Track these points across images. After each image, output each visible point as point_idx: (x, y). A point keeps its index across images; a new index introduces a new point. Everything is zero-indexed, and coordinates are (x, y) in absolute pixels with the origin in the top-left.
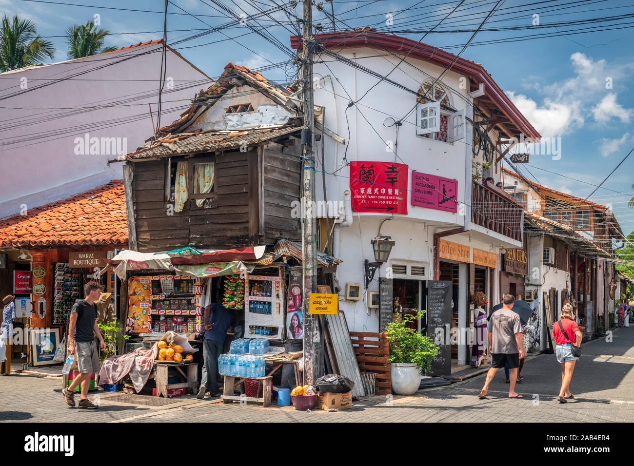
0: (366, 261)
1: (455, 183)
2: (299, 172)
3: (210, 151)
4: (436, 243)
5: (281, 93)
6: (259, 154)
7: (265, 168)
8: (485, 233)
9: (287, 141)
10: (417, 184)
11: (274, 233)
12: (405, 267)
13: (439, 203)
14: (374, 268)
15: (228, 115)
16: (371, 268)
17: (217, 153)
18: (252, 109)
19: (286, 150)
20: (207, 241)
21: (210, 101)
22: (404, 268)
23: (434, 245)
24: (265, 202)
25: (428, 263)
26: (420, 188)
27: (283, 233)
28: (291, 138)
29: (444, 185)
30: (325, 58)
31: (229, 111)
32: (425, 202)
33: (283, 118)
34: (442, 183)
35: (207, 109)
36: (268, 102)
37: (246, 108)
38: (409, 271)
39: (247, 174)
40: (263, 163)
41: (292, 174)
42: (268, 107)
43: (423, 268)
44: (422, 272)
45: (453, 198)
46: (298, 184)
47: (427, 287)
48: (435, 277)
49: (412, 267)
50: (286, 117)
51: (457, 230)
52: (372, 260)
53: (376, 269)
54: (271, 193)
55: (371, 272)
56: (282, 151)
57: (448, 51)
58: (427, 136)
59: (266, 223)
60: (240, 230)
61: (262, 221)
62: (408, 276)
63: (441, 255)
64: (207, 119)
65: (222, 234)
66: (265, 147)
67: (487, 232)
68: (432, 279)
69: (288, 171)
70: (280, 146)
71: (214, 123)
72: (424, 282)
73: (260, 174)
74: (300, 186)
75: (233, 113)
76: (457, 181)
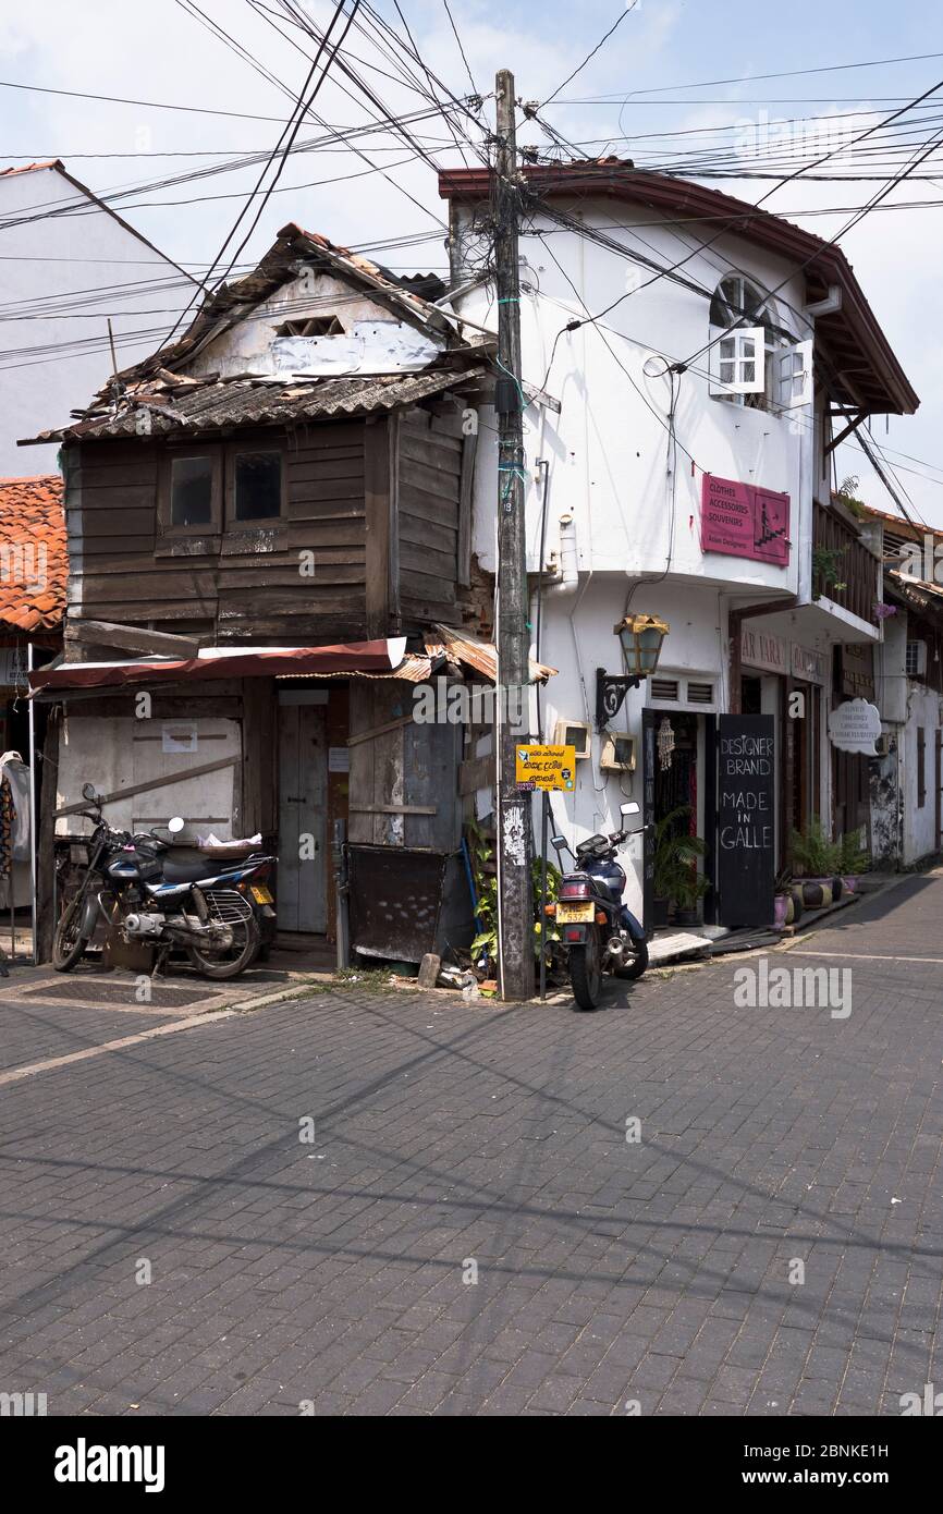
0: (600, 672)
1: (784, 500)
2: (458, 473)
3: (273, 423)
4: (734, 629)
5: (410, 296)
6: (391, 432)
7: (400, 463)
8: (828, 609)
9: (440, 402)
10: (712, 502)
11: (414, 608)
12: (675, 683)
13: (755, 544)
14: (623, 686)
15: (281, 341)
16: (613, 687)
17: (289, 429)
18: (340, 330)
19: (437, 422)
20: (263, 627)
21: (238, 310)
22: (672, 687)
23: (730, 636)
24: (401, 540)
25: (717, 676)
26: (722, 513)
27: (429, 608)
28: (448, 397)
29: (764, 506)
30: (541, 223)
31: (285, 331)
32: (728, 543)
33: (415, 351)
34: (760, 500)
35: (230, 327)
36: (377, 316)
37: (327, 327)
38: (683, 692)
39: (362, 477)
40: (397, 454)
41: (445, 476)
42: (380, 325)
43: (710, 687)
44: (708, 696)
45: (780, 534)
46: (456, 500)
47: (717, 728)
48: (732, 706)
49: (690, 685)
50: (423, 348)
51: (783, 602)
52: (616, 669)
53: (627, 689)
54: (410, 519)
55: (613, 696)
56: (430, 427)
57: (791, 221)
58: (730, 398)
59: (402, 587)
60: (343, 604)
61: (396, 582)
62: (682, 704)
63: (745, 659)
64: (231, 349)
65: (300, 611)
66: (401, 416)
67: (831, 608)
68: (727, 712)
69: (440, 470)
70: (425, 414)
71: (248, 359)
72: (710, 718)
73: (392, 478)
74: (458, 505)
75: (295, 337)
76: (789, 497)
